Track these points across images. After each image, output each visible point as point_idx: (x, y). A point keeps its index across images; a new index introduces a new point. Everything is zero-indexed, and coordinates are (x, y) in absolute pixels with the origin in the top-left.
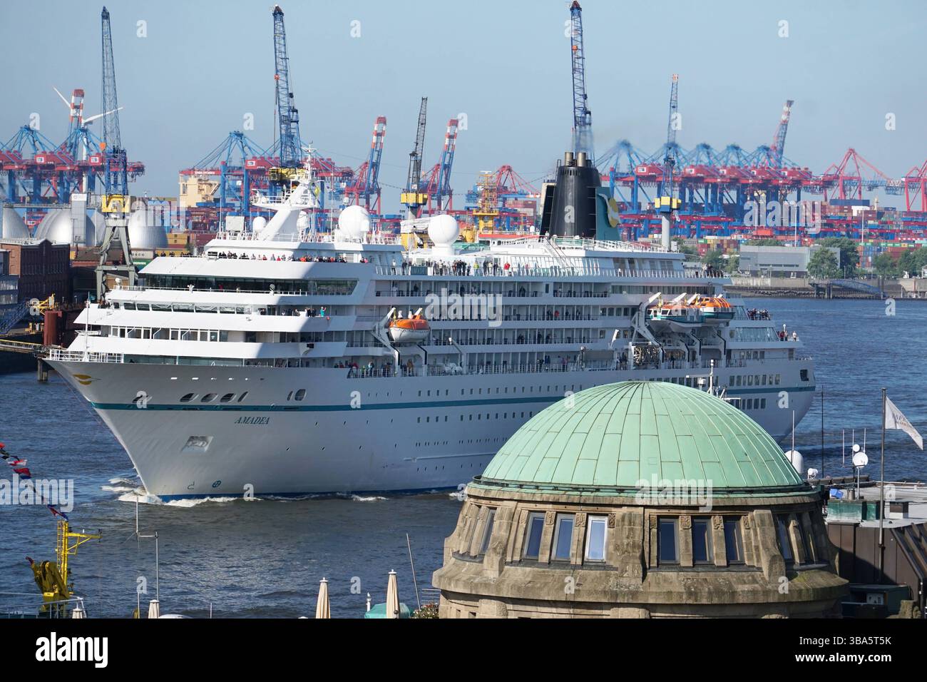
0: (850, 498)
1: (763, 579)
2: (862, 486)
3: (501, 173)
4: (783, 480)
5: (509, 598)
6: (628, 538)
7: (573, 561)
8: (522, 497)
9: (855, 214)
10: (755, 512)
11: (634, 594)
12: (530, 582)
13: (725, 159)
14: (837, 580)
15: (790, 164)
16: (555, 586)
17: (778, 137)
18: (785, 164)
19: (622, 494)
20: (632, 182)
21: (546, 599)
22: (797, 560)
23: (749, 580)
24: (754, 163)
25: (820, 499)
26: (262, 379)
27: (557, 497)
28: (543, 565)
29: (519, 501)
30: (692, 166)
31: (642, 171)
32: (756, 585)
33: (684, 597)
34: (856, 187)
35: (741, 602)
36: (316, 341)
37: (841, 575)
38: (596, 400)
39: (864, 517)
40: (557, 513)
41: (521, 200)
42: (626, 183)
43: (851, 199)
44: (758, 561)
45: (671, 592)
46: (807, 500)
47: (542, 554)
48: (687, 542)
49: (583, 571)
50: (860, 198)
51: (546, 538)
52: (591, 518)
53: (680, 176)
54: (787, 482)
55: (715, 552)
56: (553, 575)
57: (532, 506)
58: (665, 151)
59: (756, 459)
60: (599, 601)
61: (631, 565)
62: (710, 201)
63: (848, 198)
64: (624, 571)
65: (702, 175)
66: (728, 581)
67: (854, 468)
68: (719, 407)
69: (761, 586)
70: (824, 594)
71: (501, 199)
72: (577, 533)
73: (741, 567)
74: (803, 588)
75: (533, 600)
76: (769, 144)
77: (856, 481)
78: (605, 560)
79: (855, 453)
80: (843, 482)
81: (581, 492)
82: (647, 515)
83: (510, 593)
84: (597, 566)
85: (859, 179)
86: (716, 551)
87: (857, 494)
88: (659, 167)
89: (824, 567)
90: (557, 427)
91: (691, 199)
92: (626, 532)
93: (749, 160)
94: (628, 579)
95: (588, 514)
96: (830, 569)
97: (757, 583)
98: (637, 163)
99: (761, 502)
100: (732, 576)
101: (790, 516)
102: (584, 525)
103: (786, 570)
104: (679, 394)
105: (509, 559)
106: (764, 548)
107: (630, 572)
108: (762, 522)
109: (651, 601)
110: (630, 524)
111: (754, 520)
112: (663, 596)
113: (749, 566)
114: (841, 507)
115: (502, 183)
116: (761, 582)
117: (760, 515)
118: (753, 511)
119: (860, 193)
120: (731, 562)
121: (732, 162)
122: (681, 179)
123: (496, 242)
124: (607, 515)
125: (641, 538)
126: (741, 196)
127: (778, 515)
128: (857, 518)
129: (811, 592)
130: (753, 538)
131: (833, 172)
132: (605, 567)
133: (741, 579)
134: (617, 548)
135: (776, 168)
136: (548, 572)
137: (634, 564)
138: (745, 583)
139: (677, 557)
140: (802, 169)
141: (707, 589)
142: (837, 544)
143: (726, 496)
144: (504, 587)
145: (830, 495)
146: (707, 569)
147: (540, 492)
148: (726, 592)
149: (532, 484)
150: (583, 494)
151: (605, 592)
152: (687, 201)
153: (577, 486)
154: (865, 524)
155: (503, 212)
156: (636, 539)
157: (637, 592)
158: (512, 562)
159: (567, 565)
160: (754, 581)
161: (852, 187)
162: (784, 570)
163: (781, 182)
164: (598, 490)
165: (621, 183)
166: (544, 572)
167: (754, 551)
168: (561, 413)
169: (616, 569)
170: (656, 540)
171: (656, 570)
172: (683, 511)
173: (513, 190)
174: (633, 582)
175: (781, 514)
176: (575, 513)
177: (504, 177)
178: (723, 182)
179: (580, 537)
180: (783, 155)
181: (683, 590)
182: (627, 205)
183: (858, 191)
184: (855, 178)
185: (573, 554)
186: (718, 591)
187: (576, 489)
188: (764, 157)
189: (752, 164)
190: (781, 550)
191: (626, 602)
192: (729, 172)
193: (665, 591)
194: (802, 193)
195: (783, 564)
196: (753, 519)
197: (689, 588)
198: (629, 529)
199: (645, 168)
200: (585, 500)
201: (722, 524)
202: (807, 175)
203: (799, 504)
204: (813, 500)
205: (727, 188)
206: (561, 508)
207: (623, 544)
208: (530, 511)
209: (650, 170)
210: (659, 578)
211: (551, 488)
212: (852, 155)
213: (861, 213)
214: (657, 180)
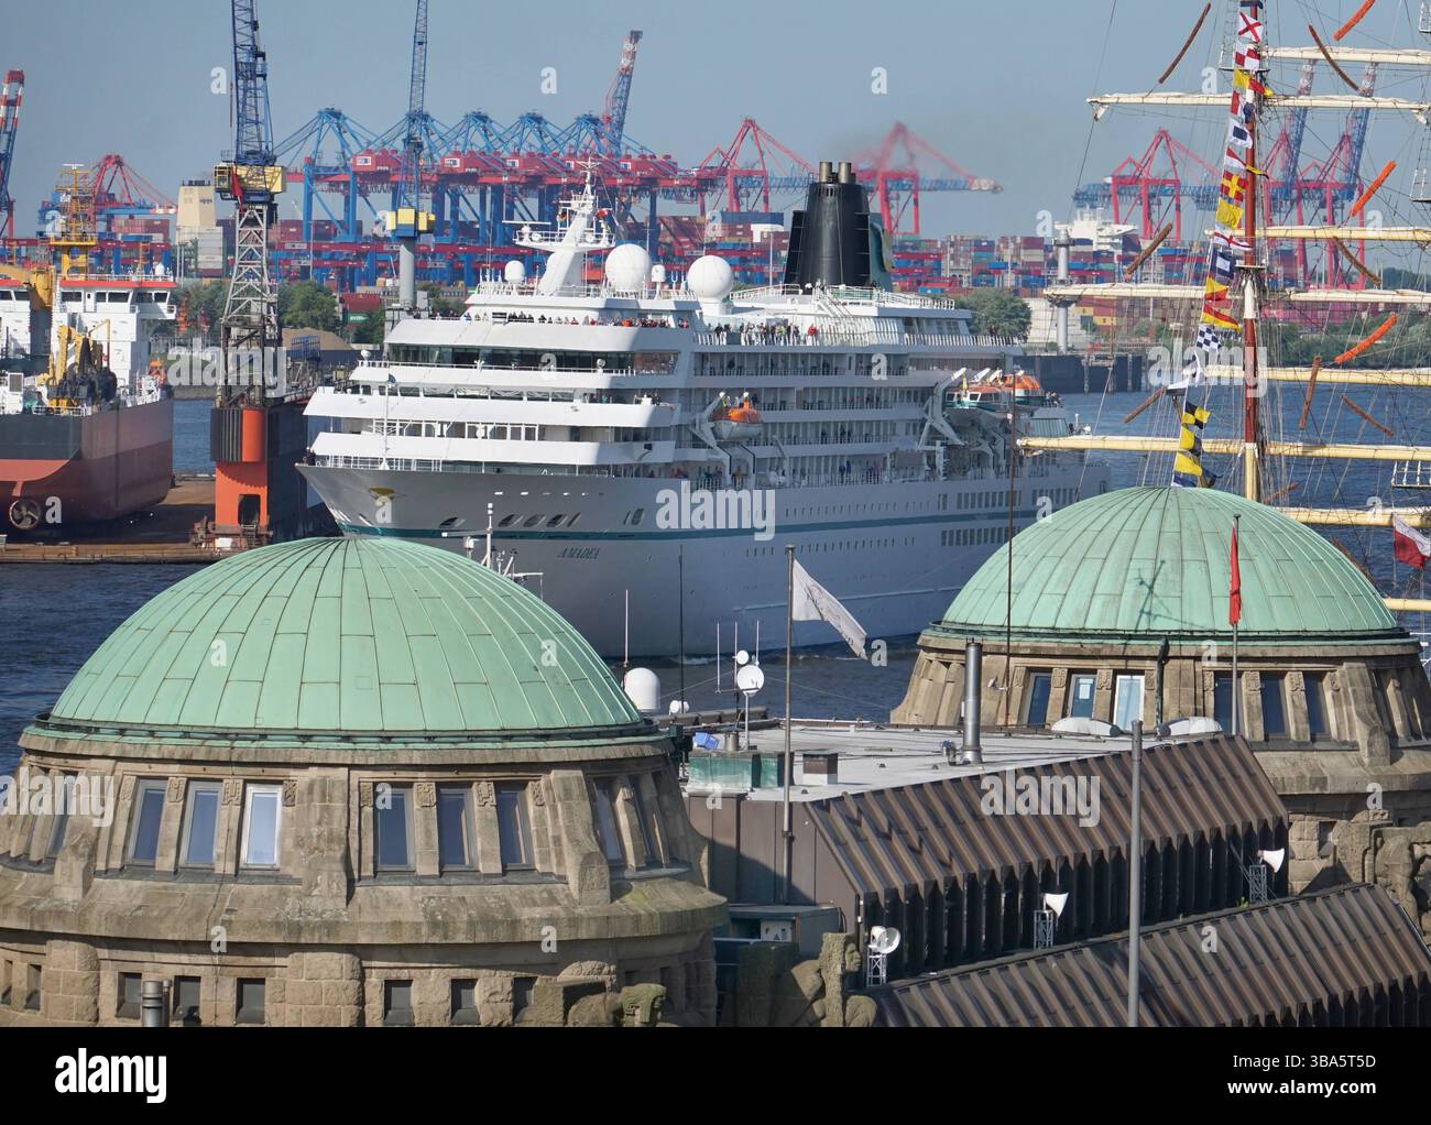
0: (731, 748)
1: (568, 896)
2: (752, 728)
3: (103, 169)
4: (604, 716)
5: (101, 937)
6: (319, 823)
7: (219, 868)
8: (124, 752)
9: (757, 239)
10: (554, 775)
11: (331, 926)
12: (140, 908)
13: (516, 140)
14: (706, 898)
15: (637, 147)
16: (186, 913)
17: (615, 98)
18: (628, 148)
19: (308, 744)
20: (346, 183)
21: (170, 938)
22: (631, 861)
23: (542, 899)
24: (571, 146)
25: (672, 748)
26: (601, 494)
27: (188, 751)
28: (163, 875)
29: (118, 759)
30: (457, 154)
31: (364, 163)
32: (557, 908)
33: (424, 930)
34: (758, 190)
35: (528, 939)
36: (655, 440)
37: (714, 888)
38: (260, 572)
39: (756, 783)
40: (189, 779)
41: (141, 218)
42: (334, 186)
43: (750, 212)
44: (560, 863)
45: (400, 923)
46: (648, 751)
47: (162, 855)
48: (428, 831)
49: (238, 886)
50: (767, 208)
51: (169, 827)
52: (251, 789)
53: (435, 171)
54: (611, 720)
55: (479, 848)
56: (183, 895)
57: (143, 768)
58: (406, 127)
59: (554, 676)
60: (267, 940)
61: (325, 874)
62: (488, 219)
63: (743, 209)
64: (313, 885)
65: (474, 170)
66: (505, 901)
67: (739, 694)
68: (485, 582)
69: (566, 908)
70: (683, 923)
71: (103, 216)
72: (225, 816)
73: (529, 875)
74: (643, 912)
75: (145, 940)
76: (598, 112)
77: (743, 719)
78: (278, 866)
79: (740, 666)
80: (720, 719)
81: (234, 740)
82: (354, 782)
83: (103, 928)
84: (263, 876)
85: (764, 175)
86: (482, 845)
87: (743, 742)
88: (394, 156)
89: (681, 874)
90: (186, 624)
91: (455, 214)
92: (316, 814)
93: (561, 142)
94: (321, 900)
95: (246, 782)
96: (692, 877)
97: (559, 904)
98: (355, 148)
99: (564, 756)
100: (511, 892)
101: (619, 781)
102: (239, 802)
103: (611, 880)
104: (413, 561)
105: (101, 866)
106: (570, 841)
107: (324, 886)
108: (567, 793)
109: (363, 940)
110: (323, 798)
111: (552, 789)
112: (385, 930)
113: (543, 874)
114: (710, 766)
115: (106, 189)
116: (566, 902)
117: (562, 779)
118: (549, 773)
119: (766, 200)
120: (510, 867)
121: (531, 146)
122: (435, 179)
123: (93, 296)
124: (280, 783)
125: (344, 823)
126: (547, 208)
127: (595, 779)
128: (744, 784)
129: (657, 919)
130: (549, 822)
131: (716, 162)
132: (277, 877)
133: (528, 896)
134: (299, 843)
135: (610, 155)
136: (173, 888)
137: (331, 871)
138: (535, 904)
139: (411, 859)
140: (660, 158)
141: (465, 917)
142: (706, 831)
143: (499, 745)
144: (93, 917)
145: (695, 745)
146: (464, 880)
147: (156, 741)
148: (500, 921)
149: (143, 727)
150: (237, 744)
151: (278, 925)
152: (447, 217)
153: (225, 731)
154: (757, 795)
155: (108, 240)
156: (335, 826)
157: (338, 922)
158: (106, 871)
159: (208, 875)
160: (553, 900)
161: (751, 190)
162: (607, 879)
163: (619, 181)
164: (263, 737)
165: (325, 186)
166: (165, 888)
167: (551, 846)
168: (196, 597)
169: (299, 882)
170: (371, 826)
171: (371, 882)
172: (420, 774)
173: (126, 200)
174: (330, 904)
175: (602, 777)
176: (221, 780)
177: (108, 175)
178: (513, 183)
179: (231, 824)
180: (624, 132)
181: (422, 919)
182: (338, 226)
183: (761, 198)
184: (757, 172)
185: (219, 856)
186: (487, 921)
187: (224, 736)
188: (589, 137)
189: (566, 149)
190: (601, 843)
191: (316, 942)
192: (524, 164)
193: (388, 920)
194: (660, 200)
195: (605, 870)
196: (549, 788)
197: (433, 914)
198: (322, 807)
199: (369, 158)
200: (240, 756)
201: (493, 798)
202: (668, 167)
203: (634, 758)
204: (659, 752)
205: (521, 192)
206: (197, 770)
207: (311, 837)
208: (139, 777)
209: (378, 161)
210: (377, 898)
211: (178, 734)
212: (751, 130)
213: (769, 237)
214: (392, 179)
